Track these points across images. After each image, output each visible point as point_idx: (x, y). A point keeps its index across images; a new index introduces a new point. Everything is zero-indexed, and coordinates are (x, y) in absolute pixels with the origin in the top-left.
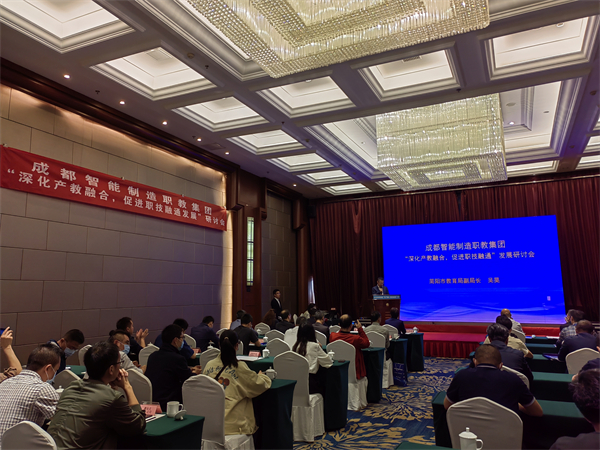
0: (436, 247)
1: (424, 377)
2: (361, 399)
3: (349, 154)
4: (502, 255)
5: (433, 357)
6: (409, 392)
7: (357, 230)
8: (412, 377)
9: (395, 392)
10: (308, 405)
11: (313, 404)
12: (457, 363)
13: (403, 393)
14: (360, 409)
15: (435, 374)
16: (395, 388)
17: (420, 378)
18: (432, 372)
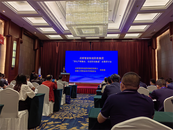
0: (83, 58)
1: (77, 100)
2: (50, 110)
3: (56, 21)
4: (102, 62)
5: (79, 94)
6: (71, 106)
7: (57, 52)
8: (72, 100)
9: (66, 106)
10: (17, 117)
11: (20, 117)
12: (87, 95)
13: (69, 107)
14: (50, 115)
15: (80, 99)
16: (66, 105)
17: (75, 101)
18: (79, 99)
